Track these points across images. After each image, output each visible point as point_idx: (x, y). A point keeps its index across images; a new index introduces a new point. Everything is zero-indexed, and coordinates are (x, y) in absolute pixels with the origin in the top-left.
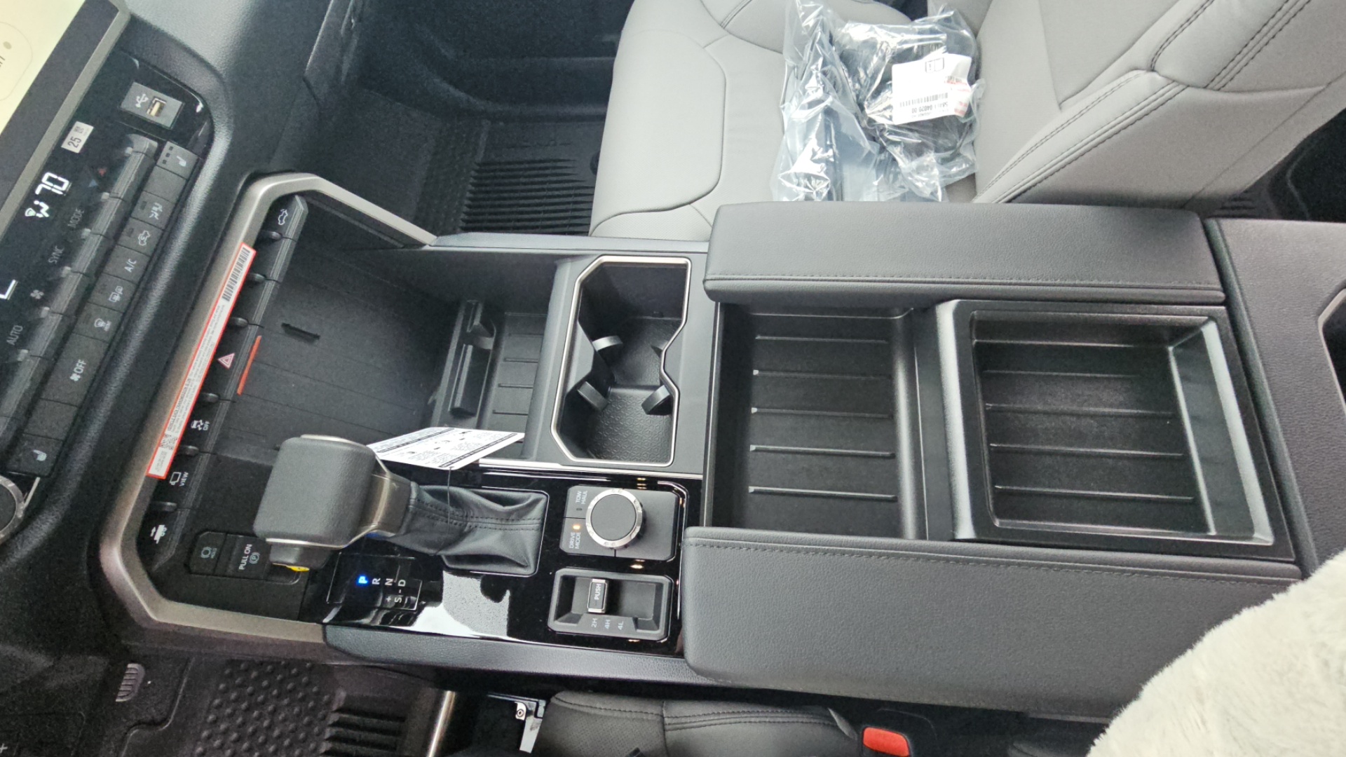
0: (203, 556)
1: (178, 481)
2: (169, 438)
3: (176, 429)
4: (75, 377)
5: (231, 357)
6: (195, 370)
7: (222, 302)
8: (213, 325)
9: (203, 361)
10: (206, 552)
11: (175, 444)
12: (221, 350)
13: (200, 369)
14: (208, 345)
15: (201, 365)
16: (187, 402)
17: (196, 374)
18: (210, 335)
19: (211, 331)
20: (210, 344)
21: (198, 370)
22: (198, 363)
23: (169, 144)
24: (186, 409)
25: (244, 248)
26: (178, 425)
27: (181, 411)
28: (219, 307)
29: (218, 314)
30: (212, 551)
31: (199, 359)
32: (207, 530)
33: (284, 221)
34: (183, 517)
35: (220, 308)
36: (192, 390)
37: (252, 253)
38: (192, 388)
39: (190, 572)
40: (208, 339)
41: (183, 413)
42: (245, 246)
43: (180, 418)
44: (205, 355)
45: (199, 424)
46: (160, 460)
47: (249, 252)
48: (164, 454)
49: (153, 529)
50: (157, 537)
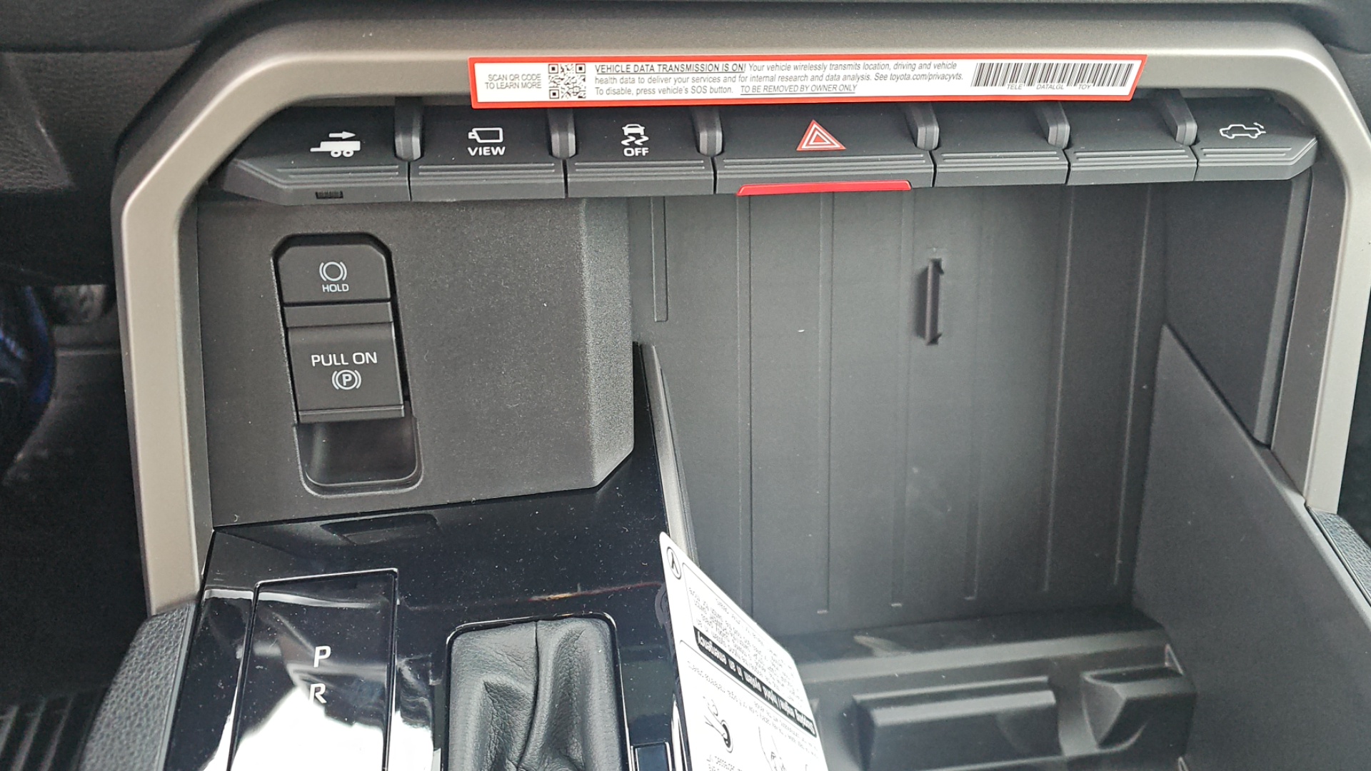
0: (323, 268)
1: (480, 141)
2: (578, 79)
3: (604, 87)
6: (770, 73)
7: (968, 68)
8: (900, 72)
9: (799, 83)
10: (333, 271)
11: (566, 97)
13: (777, 83)
14: (845, 78)
15: (787, 84)
16: (681, 85)
17: (760, 79)
18: (872, 73)
19: (884, 72)
20: (848, 82)
21: (773, 79)
22: (792, 73)
24: (664, 91)
25: (1130, 66)
26: (617, 86)
27: (654, 81)
28: (954, 66)
29: (933, 71)
30: (340, 282)
31: (801, 73)
32: (388, 255)
33: (1234, 136)
34: (390, 177)
35: (951, 72)
36: (715, 85)
37: (1123, 91)
38: (722, 84)
39: (278, 253)
40: (861, 72)
41: (652, 86)
43: (637, 85)
44: (817, 83)
45: (638, 136)
46: (516, 77)
47: (1123, 84)
48: (534, 82)
49: (341, 132)
50: (325, 146)
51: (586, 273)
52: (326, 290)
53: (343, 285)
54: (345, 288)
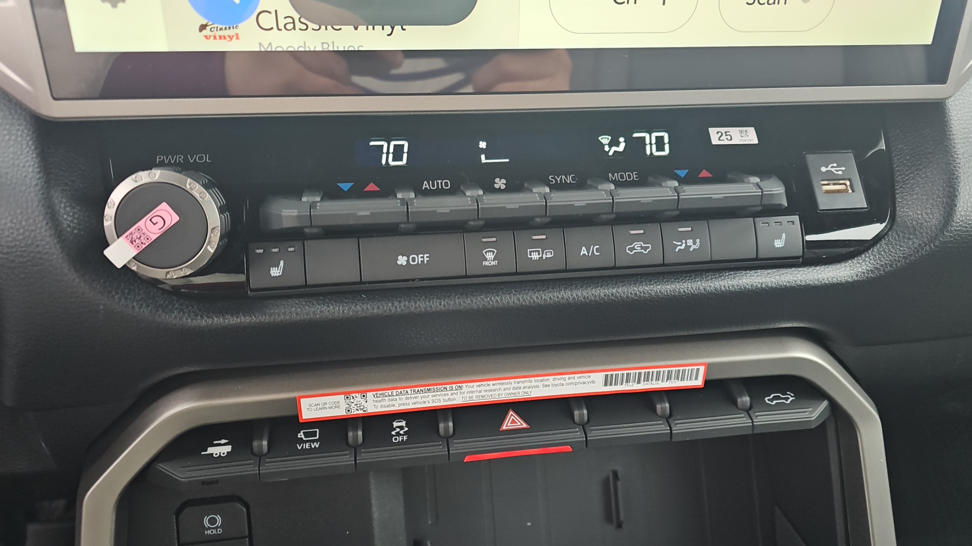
0: (206, 520)
1: (304, 439)
2: (363, 403)
3: (379, 404)
4: (402, 260)
5: (521, 424)
6: (480, 389)
7: (599, 377)
8: (557, 382)
9: (497, 393)
10: (212, 521)
11: (355, 412)
12: (523, 407)
13: (483, 394)
14: (524, 388)
15: (489, 393)
16: (425, 400)
17: (473, 392)
18: (540, 384)
19: (547, 383)
20: (526, 390)
21: (480, 392)
22: (491, 387)
23: (796, 218)
24: (415, 403)
25: (698, 370)
26: (386, 403)
27: (408, 398)
28: (589, 377)
29: (577, 380)
30: (216, 528)
31: (498, 387)
32: (248, 508)
33: (775, 402)
34: (247, 468)
35: (588, 380)
36: (446, 398)
37: (699, 382)
38: (450, 396)
39: (178, 512)
40: (533, 384)
41: (408, 401)
42: (702, 369)
43: (399, 402)
44: (508, 392)
45: (401, 428)
46: (325, 404)
47: (696, 378)
48: (338, 405)
49: (221, 440)
50: (210, 450)
51: (374, 509)
52: (207, 533)
53: (218, 530)
54: (220, 531)
